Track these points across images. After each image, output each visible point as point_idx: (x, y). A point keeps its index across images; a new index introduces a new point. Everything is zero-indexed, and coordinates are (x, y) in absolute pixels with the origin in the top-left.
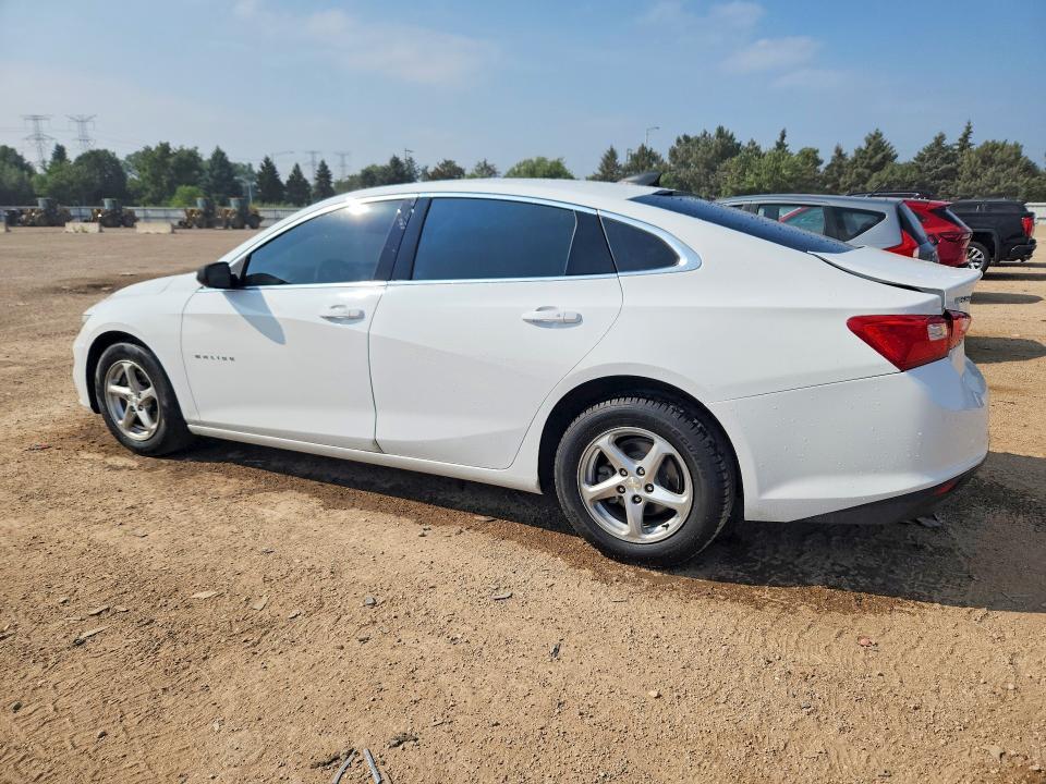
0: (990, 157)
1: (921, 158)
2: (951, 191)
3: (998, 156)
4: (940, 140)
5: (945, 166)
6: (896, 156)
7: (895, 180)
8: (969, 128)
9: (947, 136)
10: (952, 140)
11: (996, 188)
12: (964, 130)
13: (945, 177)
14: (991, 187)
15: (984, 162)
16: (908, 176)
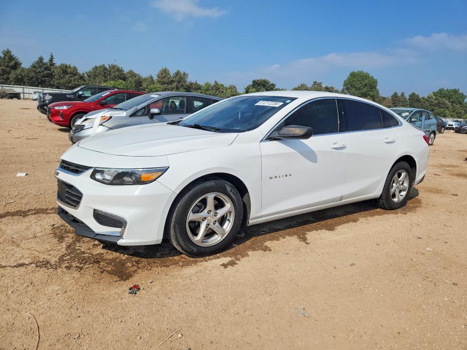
0: (65, 71)
1: (34, 66)
2: (52, 83)
3: (69, 71)
4: (41, 59)
5: (46, 72)
6: (21, 64)
7: (25, 75)
8: (52, 56)
9: (44, 58)
10: (46, 60)
11: (70, 84)
12: (50, 57)
13: (47, 77)
14: (69, 83)
15: (63, 72)
16: (31, 75)
